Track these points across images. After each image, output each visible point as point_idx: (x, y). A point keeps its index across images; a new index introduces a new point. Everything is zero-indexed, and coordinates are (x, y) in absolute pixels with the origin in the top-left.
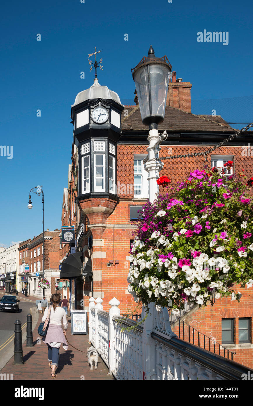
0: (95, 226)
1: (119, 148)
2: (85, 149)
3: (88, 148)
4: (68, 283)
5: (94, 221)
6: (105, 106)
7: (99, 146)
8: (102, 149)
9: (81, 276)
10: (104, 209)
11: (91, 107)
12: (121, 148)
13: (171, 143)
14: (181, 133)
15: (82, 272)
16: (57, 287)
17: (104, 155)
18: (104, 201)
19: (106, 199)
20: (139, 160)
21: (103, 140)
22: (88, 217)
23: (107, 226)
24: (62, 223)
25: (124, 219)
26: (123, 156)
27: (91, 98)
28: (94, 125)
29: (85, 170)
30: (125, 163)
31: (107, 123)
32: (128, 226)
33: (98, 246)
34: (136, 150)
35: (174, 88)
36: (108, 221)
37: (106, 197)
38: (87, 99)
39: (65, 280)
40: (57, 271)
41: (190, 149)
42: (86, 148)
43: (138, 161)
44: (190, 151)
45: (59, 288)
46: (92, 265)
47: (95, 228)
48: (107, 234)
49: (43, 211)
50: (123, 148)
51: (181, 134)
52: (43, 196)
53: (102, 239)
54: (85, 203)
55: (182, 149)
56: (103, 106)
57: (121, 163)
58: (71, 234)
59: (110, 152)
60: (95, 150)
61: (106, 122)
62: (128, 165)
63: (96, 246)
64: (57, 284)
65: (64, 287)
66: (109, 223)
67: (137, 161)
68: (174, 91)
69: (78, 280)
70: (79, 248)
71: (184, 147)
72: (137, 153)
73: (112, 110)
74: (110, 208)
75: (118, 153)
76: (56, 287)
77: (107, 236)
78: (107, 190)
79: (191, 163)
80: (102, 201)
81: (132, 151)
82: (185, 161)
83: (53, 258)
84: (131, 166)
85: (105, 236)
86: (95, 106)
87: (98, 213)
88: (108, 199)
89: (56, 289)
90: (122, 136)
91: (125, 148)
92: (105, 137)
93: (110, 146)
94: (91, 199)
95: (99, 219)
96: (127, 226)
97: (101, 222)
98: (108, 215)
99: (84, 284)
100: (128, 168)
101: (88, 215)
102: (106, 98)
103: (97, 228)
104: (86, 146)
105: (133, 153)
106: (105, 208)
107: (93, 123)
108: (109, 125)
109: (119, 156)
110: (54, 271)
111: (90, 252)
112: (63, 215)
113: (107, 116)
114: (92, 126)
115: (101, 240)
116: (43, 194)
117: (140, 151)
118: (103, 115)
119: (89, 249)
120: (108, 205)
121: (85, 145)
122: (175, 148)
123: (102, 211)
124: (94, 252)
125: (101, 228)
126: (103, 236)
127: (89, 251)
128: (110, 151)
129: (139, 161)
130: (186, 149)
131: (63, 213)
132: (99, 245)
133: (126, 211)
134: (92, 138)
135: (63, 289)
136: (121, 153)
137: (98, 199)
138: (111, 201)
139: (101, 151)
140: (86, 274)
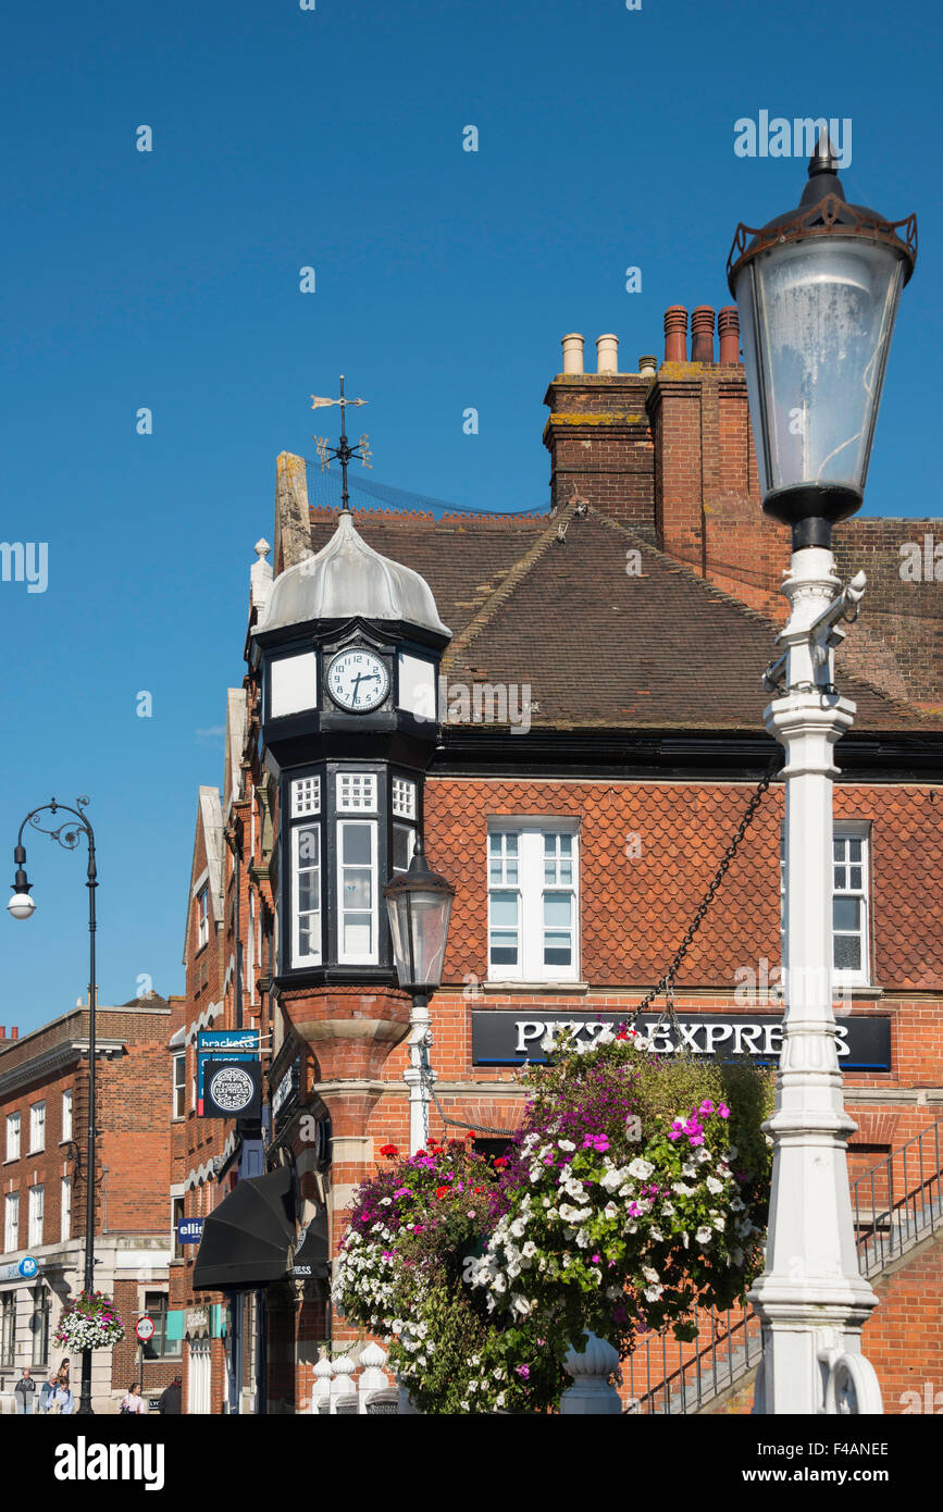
0: (339, 1089)
1: (433, 792)
2: (303, 796)
3: (316, 795)
4: (221, 1315)
5: (336, 1067)
6: (379, 645)
7: (357, 792)
8: (368, 803)
9: (289, 1277)
10: (373, 1025)
11: (326, 648)
12: (441, 792)
13: (629, 774)
14: (664, 741)
15: (290, 1260)
16: (150, 1340)
17: (374, 825)
18: (373, 999)
19: (380, 989)
20: (510, 832)
21: (371, 770)
22: (316, 1053)
23: (387, 1087)
24: (188, 977)
25: (449, 1062)
26: (448, 819)
27: (326, 615)
28: (336, 717)
29: (305, 879)
30: (456, 848)
31: (384, 708)
32: (463, 1088)
33: (352, 1164)
34: (495, 801)
35: (725, 394)
36: (391, 1069)
37: (380, 984)
38: (310, 618)
39: (198, 1301)
40: (147, 1242)
41: (702, 796)
42: (308, 796)
43: (504, 839)
44: (700, 805)
45: (157, 1346)
46: (330, 1236)
47: (341, 1096)
48: (388, 1117)
49: (93, 930)
50: (448, 792)
51: (664, 744)
52: (92, 850)
53: (366, 1138)
54: (304, 1001)
55: (672, 796)
56: (368, 644)
57: (440, 846)
58: (245, 1078)
59: (396, 812)
60: (340, 808)
61: (380, 705)
62: (464, 858)
63: (346, 1164)
64: (147, 1323)
65: (197, 1336)
66: (392, 1077)
67: (500, 836)
68: (726, 407)
69: (276, 1294)
70: (281, 1149)
71: (679, 787)
72: (498, 811)
73: (405, 657)
74: (396, 1020)
75: (427, 810)
76: (140, 1341)
77: (386, 1125)
78: (386, 955)
79: (704, 851)
80: (364, 999)
81: (479, 802)
82: (682, 842)
83: (128, 1168)
84: (479, 859)
85: (378, 1125)
86: (340, 644)
87: (351, 1040)
88: (387, 990)
89: (138, 1355)
90: (440, 748)
91: (456, 792)
92: (378, 760)
93: (396, 789)
94: (327, 990)
95: (357, 1060)
96: (461, 1085)
97: (362, 1072)
98: (390, 1044)
99: (297, 1314)
100: (465, 866)
101: (314, 1046)
102: (381, 617)
103: (349, 1095)
104: (308, 785)
105: (483, 812)
106: (379, 1021)
107: (332, 707)
108: (393, 717)
109: (432, 819)
110: (132, 1246)
111: (324, 1181)
112: (194, 934)
113: (383, 682)
114: (329, 721)
115: (365, 1141)
116: (92, 843)
117: (511, 801)
118: (368, 678)
119: (321, 1171)
120: (389, 1012)
121: (304, 782)
122: (642, 792)
123: (365, 1035)
124: (336, 1186)
125: (365, 1094)
126: (371, 1124)
127: (319, 1177)
128: (398, 806)
129: (508, 835)
130: (687, 796)
131: (194, 920)
132: (357, 1159)
133: (457, 1030)
134: (329, 762)
135: (184, 1356)
136: (438, 812)
137: (351, 991)
138: (398, 997)
139: (362, 809)
140: (307, 1270)
